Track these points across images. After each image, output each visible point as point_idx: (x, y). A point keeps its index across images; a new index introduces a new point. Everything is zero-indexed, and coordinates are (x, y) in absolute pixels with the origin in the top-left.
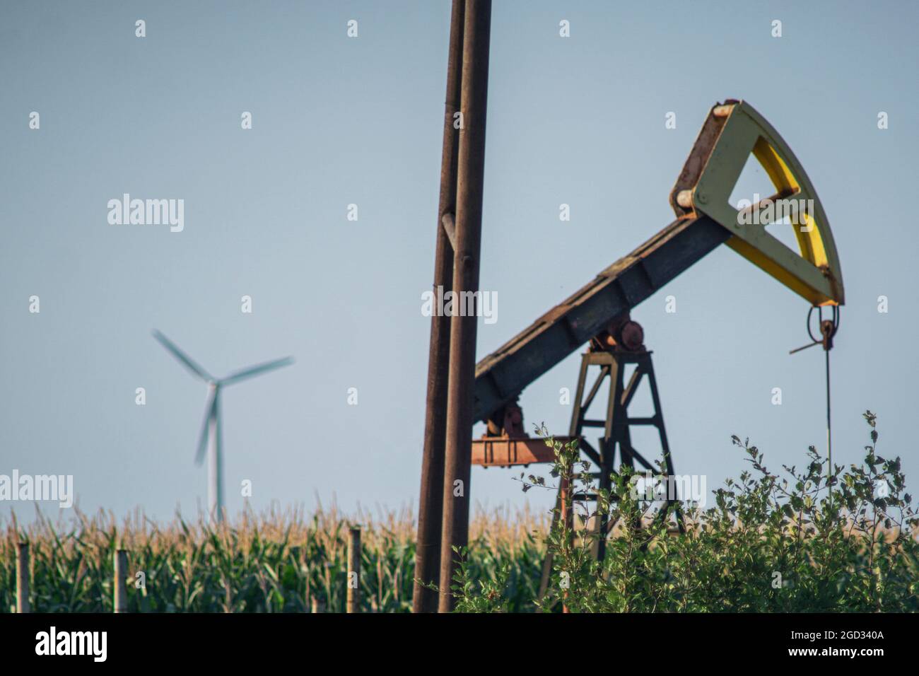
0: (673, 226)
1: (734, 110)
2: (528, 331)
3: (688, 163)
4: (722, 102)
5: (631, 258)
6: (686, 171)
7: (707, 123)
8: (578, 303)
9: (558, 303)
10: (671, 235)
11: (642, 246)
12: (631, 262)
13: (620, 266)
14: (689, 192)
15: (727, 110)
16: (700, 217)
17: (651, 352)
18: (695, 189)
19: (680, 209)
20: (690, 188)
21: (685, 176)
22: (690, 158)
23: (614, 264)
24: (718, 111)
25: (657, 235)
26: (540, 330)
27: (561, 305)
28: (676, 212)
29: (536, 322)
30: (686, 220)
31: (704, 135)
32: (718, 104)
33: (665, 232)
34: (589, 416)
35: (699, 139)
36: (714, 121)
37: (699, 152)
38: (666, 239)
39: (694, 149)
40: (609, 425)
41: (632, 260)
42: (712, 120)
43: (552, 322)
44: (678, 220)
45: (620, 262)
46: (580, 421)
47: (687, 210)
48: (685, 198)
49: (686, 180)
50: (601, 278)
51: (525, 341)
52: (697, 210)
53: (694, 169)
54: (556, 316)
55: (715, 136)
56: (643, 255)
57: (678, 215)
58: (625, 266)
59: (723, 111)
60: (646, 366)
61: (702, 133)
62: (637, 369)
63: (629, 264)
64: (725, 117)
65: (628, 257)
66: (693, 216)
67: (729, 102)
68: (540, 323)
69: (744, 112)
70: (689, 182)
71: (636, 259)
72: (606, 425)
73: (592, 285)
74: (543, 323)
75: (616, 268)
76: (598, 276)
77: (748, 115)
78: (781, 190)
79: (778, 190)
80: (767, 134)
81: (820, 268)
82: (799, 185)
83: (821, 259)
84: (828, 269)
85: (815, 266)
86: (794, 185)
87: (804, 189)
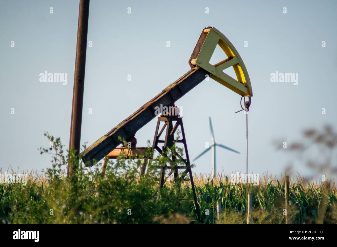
0: (190, 71)
1: (210, 30)
2: (138, 111)
3: (195, 49)
4: (207, 28)
5: (174, 84)
6: (194, 52)
7: (201, 35)
8: (155, 101)
9: (149, 101)
10: (188, 75)
11: (179, 79)
12: (174, 85)
13: (171, 87)
14: (195, 60)
15: (208, 30)
16: (199, 68)
18: (197, 59)
19: (192, 66)
20: (195, 58)
21: (194, 54)
22: (195, 47)
23: (169, 86)
24: (205, 31)
25: (184, 75)
26: (142, 111)
27: (150, 102)
28: (191, 67)
29: (141, 108)
30: (194, 69)
31: (200, 39)
32: (205, 28)
33: (187, 74)
34: (160, 139)
35: (199, 41)
36: (204, 34)
37: (199, 45)
38: (187, 77)
39: (197, 44)
40: (166, 142)
41: (175, 85)
42: (203, 34)
43: (146, 108)
44: (191, 70)
45: (171, 85)
46: (157, 140)
47: (195, 66)
48: (194, 62)
49: (194, 55)
50: (164, 91)
51: (137, 115)
52: (198, 66)
53: (197, 51)
54: (147, 106)
55: (204, 40)
56: (179, 83)
57: (192, 68)
58: (172, 87)
59: (207, 31)
60: (180, 122)
61: (200, 38)
62: (177, 123)
63: (173, 86)
64: (207, 33)
65: (173, 83)
66: (196, 68)
67: (209, 28)
68: (142, 108)
69: (214, 31)
70: (195, 56)
71: (176, 84)
72: (165, 142)
73: (161, 94)
74: (143, 108)
75: (169, 87)
76: (163, 91)
77: (215, 32)
78: (229, 57)
79: (228, 57)
80: (223, 38)
81: (244, 84)
82: (235, 55)
83: (244, 80)
84: (246, 84)
85: (242, 83)
86: (233, 55)
87: (237, 57)
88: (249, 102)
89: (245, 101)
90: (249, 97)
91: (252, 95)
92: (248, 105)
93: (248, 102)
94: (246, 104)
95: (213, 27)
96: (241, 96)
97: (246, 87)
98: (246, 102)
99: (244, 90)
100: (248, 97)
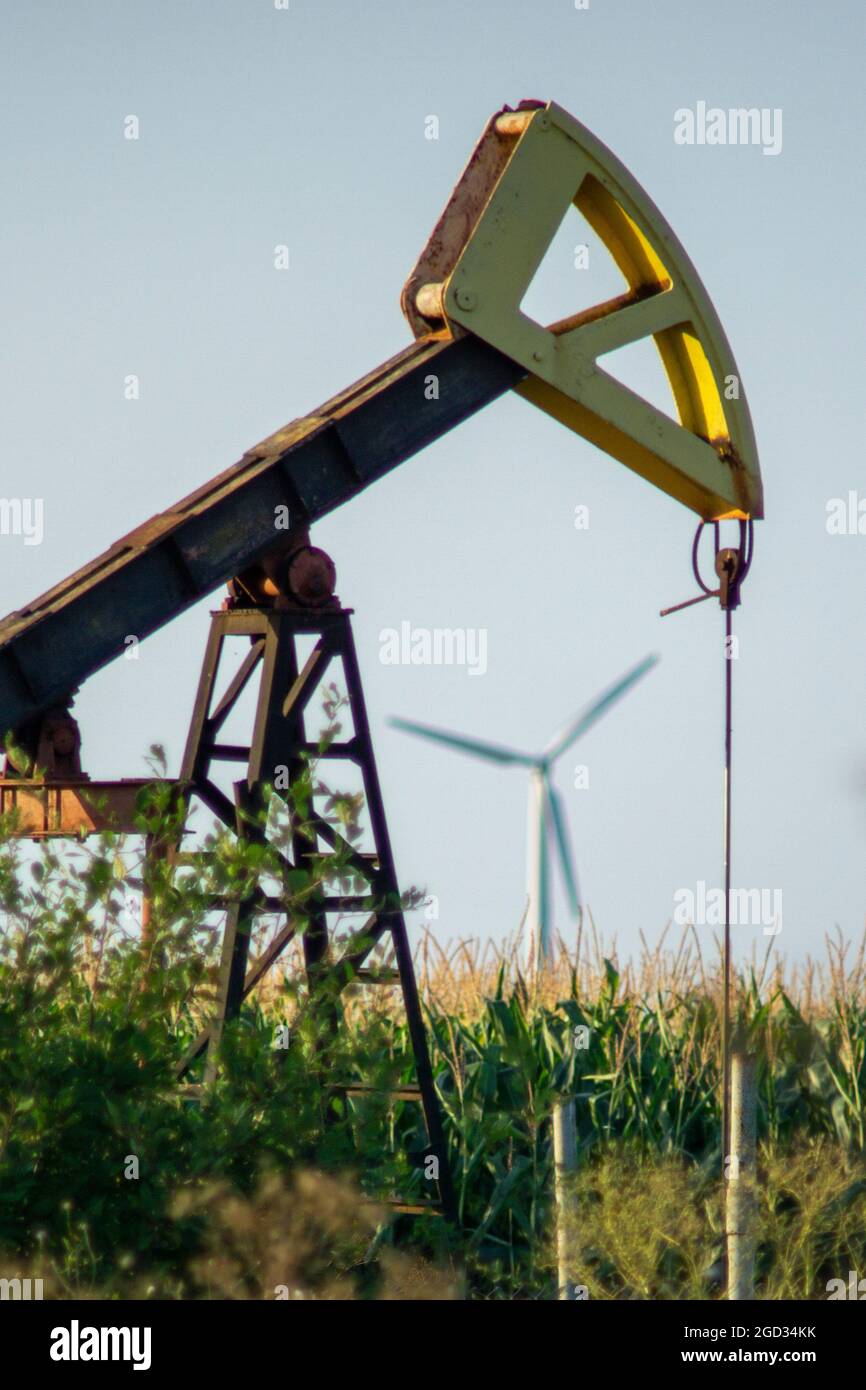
0: (407, 354)
1: (534, 121)
2: (95, 566)
3: (439, 228)
4: (514, 106)
5: (313, 420)
6: (436, 246)
7: (480, 147)
8: (198, 510)
9: (161, 510)
10: (397, 374)
11: (340, 395)
12: (314, 428)
13: (291, 435)
14: (439, 287)
15: (520, 122)
16: (458, 336)
17: (350, 611)
18: (449, 280)
19: (421, 322)
20: (437, 279)
21: (434, 254)
22: (444, 217)
23: (281, 432)
24: (504, 124)
25: (371, 374)
26: (118, 564)
27: (166, 514)
28: (414, 327)
29: (114, 546)
30: (432, 344)
31: (475, 172)
32: (507, 109)
33: (387, 368)
34: (224, 737)
35: (464, 180)
36: (497, 140)
37: (464, 205)
38: (388, 381)
39: (453, 200)
40: (257, 756)
41: (316, 423)
42: (493, 142)
43: (143, 548)
44: (415, 344)
45: (293, 426)
46: (205, 746)
47: (435, 323)
48: (430, 299)
49: (434, 263)
50: (252, 459)
51: (87, 586)
52: (454, 322)
53: (451, 238)
54: (152, 536)
55: (496, 178)
56: (337, 415)
57: (417, 334)
58: (301, 434)
59: (513, 122)
60: (338, 638)
61: (471, 166)
62: (320, 646)
63: (306, 433)
64: (515, 136)
65: (309, 417)
66: (445, 336)
67: (527, 106)
68: (121, 548)
69: (554, 125)
70: (442, 267)
71: (326, 419)
72: (251, 756)
73: (232, 473)
74: (127, 550)
75: (281, 438)
76: (247, 455)
77: (563, 132)
78: (638, 285)
79: (631, 285)
80: (604, 170)
81: (716, 444)
82: (670, 274)
83: (717, 425)
84: (730, 445)
85: (705, 439)
86: (661, 273)
87: (681, 282)
88: (740, 552)
89: (722, 547)
90: (742, 523)
91: (758, 514)
92: (735, 568)
93: (736, 551)
94: (722, 565)
95: (553, 104)
96: (697, 519)
97: (727, 465)
98: (726, 550)
99: (719, 480)
100: (736, 524)
